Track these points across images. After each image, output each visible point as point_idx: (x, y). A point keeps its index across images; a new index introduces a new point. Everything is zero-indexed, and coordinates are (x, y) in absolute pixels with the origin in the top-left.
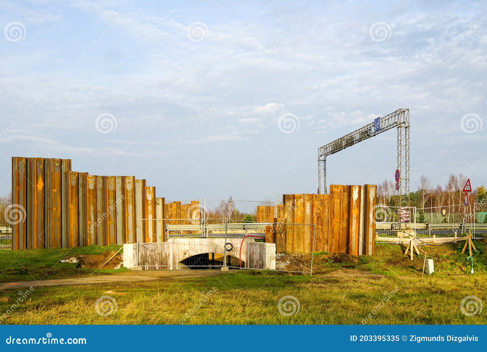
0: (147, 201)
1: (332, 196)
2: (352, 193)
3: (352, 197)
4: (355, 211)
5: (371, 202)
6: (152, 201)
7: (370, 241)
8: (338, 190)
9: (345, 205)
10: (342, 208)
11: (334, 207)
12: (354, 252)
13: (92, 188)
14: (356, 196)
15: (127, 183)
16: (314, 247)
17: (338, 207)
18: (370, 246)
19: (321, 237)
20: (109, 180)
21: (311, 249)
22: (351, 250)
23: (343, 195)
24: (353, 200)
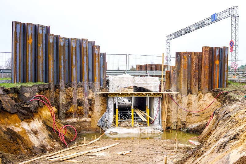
0: (95, 54)
1: (204, 53)
2: (216, 51)
3: (215, 53)
4: (217, 62)
5: (226, 57)
6: (98, 54)
7: (225, 79)
8: (208, 50)
9: (211, 59)
10: (209, 60)
11: (205, 60)
12: (216, 86)
13: (63, 45)
14: (217, 53)
15: (83, 43)
16: (193, 83)
17: (207, 59)
18: (225, 83)
19: (197, 77)
20: (73, 40)
21: (191, 85)
22: (215, 85)
23: (210, 53)
24: (216, 55)
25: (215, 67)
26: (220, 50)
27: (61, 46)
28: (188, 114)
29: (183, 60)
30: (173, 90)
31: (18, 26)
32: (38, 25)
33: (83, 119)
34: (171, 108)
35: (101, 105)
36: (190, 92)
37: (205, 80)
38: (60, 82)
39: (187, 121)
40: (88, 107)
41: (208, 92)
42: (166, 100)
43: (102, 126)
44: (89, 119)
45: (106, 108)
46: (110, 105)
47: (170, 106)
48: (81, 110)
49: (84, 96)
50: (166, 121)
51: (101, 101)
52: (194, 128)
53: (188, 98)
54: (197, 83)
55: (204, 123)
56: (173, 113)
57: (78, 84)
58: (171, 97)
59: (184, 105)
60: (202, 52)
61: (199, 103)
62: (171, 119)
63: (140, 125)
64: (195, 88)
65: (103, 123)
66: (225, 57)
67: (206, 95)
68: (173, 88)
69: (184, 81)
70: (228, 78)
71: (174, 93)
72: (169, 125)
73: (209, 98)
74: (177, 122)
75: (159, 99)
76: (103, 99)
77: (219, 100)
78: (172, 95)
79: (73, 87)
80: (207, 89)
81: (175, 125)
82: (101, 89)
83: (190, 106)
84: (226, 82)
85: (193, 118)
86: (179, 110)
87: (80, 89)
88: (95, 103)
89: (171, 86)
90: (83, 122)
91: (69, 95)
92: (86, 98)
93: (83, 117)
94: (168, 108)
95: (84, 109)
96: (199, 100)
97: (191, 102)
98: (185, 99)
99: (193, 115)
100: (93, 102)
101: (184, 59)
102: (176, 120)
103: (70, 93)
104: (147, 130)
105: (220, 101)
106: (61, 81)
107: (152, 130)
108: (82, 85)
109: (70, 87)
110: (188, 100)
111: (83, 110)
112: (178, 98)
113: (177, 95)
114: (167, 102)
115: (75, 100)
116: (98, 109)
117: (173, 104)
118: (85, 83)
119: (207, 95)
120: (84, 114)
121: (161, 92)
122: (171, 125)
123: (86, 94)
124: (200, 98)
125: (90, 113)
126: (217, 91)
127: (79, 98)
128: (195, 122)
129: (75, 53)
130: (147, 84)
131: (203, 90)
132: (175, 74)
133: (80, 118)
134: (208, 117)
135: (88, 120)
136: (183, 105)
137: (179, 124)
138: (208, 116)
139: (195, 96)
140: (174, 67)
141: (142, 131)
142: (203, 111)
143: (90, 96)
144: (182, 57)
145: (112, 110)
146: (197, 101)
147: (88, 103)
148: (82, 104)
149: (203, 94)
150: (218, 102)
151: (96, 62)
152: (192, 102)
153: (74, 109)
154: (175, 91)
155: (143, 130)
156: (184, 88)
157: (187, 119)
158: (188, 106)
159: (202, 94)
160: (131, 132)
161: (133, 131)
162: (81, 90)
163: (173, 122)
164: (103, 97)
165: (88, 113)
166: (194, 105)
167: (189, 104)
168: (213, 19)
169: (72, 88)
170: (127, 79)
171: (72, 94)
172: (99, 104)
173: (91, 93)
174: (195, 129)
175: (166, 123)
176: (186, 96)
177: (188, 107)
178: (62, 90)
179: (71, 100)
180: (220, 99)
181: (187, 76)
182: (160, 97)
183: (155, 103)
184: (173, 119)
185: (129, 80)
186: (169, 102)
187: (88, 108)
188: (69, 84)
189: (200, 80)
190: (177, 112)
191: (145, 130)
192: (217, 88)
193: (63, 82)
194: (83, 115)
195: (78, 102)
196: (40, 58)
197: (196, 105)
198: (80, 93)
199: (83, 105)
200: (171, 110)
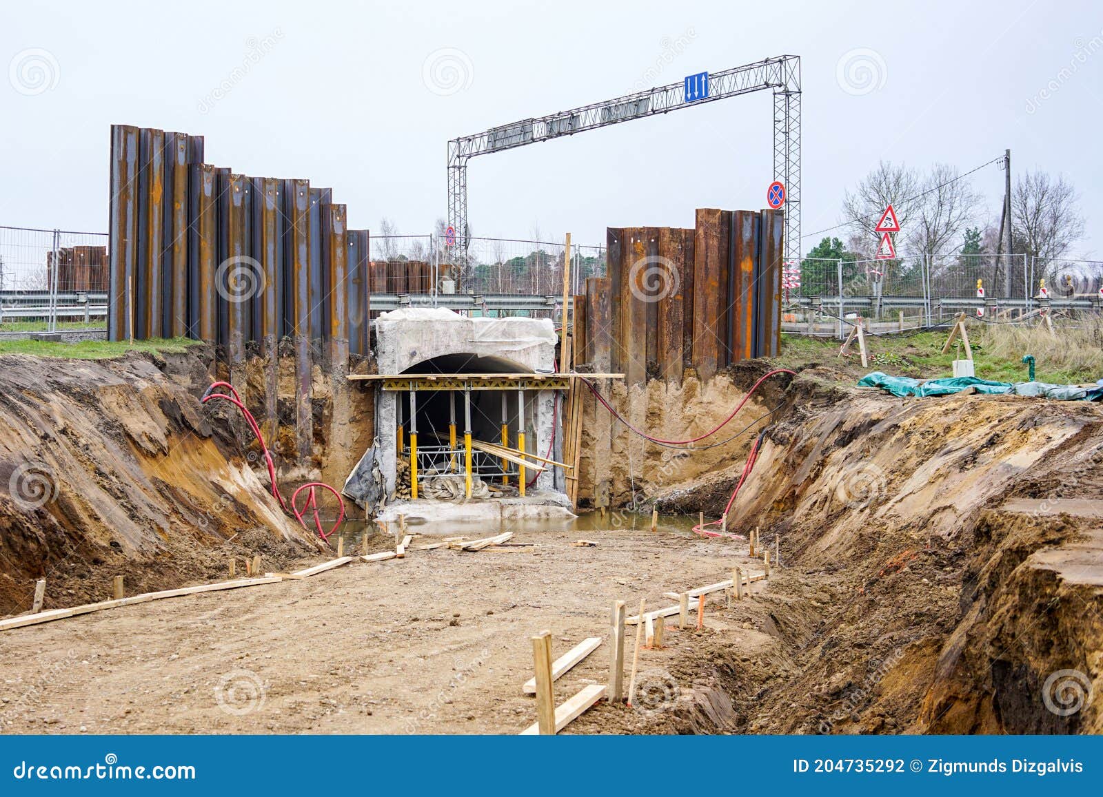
0: (335, 235)
1: (701, 231)
2: (741, 226)
3: (741, 234)
4: (747, 266)
5: (777, 246)
6: (344, 236)
7: (774, 327)
8: (715, 220)
9: (724, 252)
10: (720, 258)
11: (707, 257)
12: (744, 350)
13: (239, 205)
14: (747, 234)
15: (298, 195)
16: (667, 341)
17: (714, 256)
18: (774, 338)
19: (681, 319)
20: (267, 186)
21: (658, 346)
22: (739, 347)
23: (721, 232)
24: (742, 241)
25: (740, 284)
26: (756, 220)
27: (234, 207)
28: (648, 453)
29: (631, 256)
30: (598, 367)
31: (132, 141)
32: (175, 133)
33: (295, 474)
34: (591, 432)
35: (353, 420)
36: (654, 371)
37: (706, 329)
38: (232, 337)
39: (646, 478)
40: (312, 429)
41: (717, 373)
42: (576, 400)
43: (362, 498)
44: (315, 474)
45: (372, 434)
46: (384, 422)
47: (588, 424)
48: (287, 440)
49: (297, 387)
50: (576, 477)
51: (353, 408)
52: (680, 500)
53: (648, 395)
54: (680, 338)
55: (713, 482)
56: (598, 448)
57: (282, 344)
58: (593, 388)
59: (637, 420)
60: (693, 227)
61: (687, 412)
62: (591, 470)
63: (492, 493)
64: (674, 360)
65: (363, 486)
66: (772, 245)
67: (711, 382)
68: (600, 357)
69: (636, 334)
70: (783, 324)
71: (601, 376)
72: (585, 493)
73: (721, 392)
74: (612, 482)
75: (556, 399)
76: (362, 400)
77: (760, 398)
78: (595, 384)
79: (267, 357)
80: (713, 363)
81: (604, 493)
82: (353, 363)
83: (657, 422)
84: (776, 338)
85: (669, 466)
86: (619, 437)
87: (286, 362)
88: (332, 414)
89: (592, 352)
90: (296, 481)
91: (254, 383)
92: (306, 395)
93: (295, 465)
94: (584, 432)
95: (298, 436)
96: (686, 402)
97: (660, 410)
98: (639, 400)
99: (666, 455)
100: (326, 412)
101: (635, 253)
102: (610, 475)
103: (257, 377)
104: (524, 509)
105: (764, 403)
106: (235, 335)
107: (540, 508)
108: (292, 347)
109: (258, 354)
110: (647, 400)
111: (296, 439)
112: (613, 395)
113: (612, 384)
114: (581, 409)
115: (270, 406)
116: (342, 436)
117: (598, 417)
118: (304, 341)
119: (715, 384)
120: (298, 454)
121: (559, 372)
122: (591, 491)
123: (303, 381)
124: (690, 394)
125: (317, 449)
126: (753, 370)
127: (282, 395)
128: (674, 482)
129: (273, 233)
130: (513, 344)
131: (699, 364)
132: (605, 307)
133: (286, 469)
134: (724, 459)
135: (311, 477)
136: (633, 418)
137: (620, 487)
138: (725, 455)
139: (672, 386)
140: (604, 282)
141: (507, 513)
142: (704, 442)
143: (317, 388)
144: (630, 248)
145: (390, 438)
146: (681, 405)
147: (310, 415)
148: (293, 416)
149: (699, 378)
150: (756, 408)
151: (335, 267)
152: (664, 407)
153: (269, 436)
154: (604, 370)
155: (511, 508)
156: (636, 357)
157: (647, 469)
158: (649, 425)
159: (695, 380)
160: (469, 517)
161: (476, 514)
162: (290, 366)
163: (598, 481)
164: (361, 392)
165: (310, 453)
166: (671, 420)
167: (653, 415)
168: (693, 91)
169: (263, 357)
170: (443, 327)
171: (264, 381)
172: (346, 419)
173: (320, 378)
174: (687, 501)
175: (576, 484)
176: (643, 387)
177: (650, 428)
178: (237, 365)
179: (261, 402)
180: (764, 396)
181: (644, 317)
182: (557, 392)
183: (540, 415)
184: (600, 472)
185: (452, 330)
186: (585, 411)
187: (310, 433)
188: (254, 347)
189: (689, 329)
190: (612, 445)
191: (517, 508)
192: (745, 357)
193: (241, 337)
194: (295, 458)
195: (279, 411)
196: (180, 251)
197: (677, 419)
198: (286, 379)
199: (295, 421)
200: (594, 439)
